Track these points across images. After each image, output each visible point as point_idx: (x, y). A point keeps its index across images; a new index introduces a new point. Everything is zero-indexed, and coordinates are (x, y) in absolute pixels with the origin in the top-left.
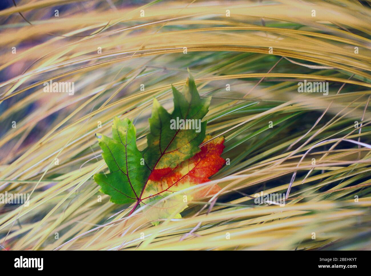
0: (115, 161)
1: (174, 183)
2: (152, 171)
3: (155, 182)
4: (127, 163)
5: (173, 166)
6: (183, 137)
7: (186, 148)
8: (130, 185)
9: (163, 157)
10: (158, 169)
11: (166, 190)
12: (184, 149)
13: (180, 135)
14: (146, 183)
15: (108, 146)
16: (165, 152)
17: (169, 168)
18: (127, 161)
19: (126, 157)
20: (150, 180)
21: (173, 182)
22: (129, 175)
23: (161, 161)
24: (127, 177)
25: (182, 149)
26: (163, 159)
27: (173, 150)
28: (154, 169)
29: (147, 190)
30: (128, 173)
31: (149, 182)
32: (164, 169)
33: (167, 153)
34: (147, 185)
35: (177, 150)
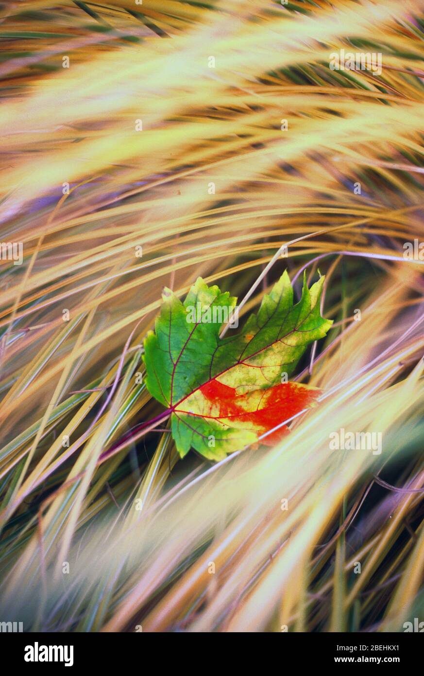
0: (169, 336)
1: (230, 415)
2: (210, 379)
3: (205, 399)
4: (184, 349)
5: (240, 391)
6: (279, 352)
7: (273, 372)
8: (171, 381)
9: (237, 368)
10: (221, 382)
11: (215, 418)
12: (269, 371)
13: (277, 348)
14: (193, 392)
15: (172, 311)
16: (243, 362)
17: (234, 390)
18: (185, 345)
19: (187, 339)
20: (201, 392)
21: (229, 413)
22: (177, 367)
23: (230, 372)
24: (173, 368)
25: (266, 370)
26: (234, 370)
27: (255, 365)
28: (214, 378)
29: (190, 402)
30: (178, 363)
31: (198, 393)
32: (227, 387)
33: (246, 365)
34: (192, 396)
35: (260, 367)
